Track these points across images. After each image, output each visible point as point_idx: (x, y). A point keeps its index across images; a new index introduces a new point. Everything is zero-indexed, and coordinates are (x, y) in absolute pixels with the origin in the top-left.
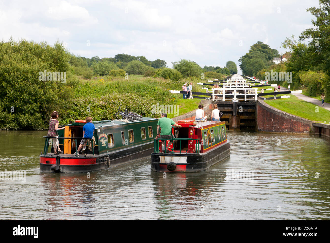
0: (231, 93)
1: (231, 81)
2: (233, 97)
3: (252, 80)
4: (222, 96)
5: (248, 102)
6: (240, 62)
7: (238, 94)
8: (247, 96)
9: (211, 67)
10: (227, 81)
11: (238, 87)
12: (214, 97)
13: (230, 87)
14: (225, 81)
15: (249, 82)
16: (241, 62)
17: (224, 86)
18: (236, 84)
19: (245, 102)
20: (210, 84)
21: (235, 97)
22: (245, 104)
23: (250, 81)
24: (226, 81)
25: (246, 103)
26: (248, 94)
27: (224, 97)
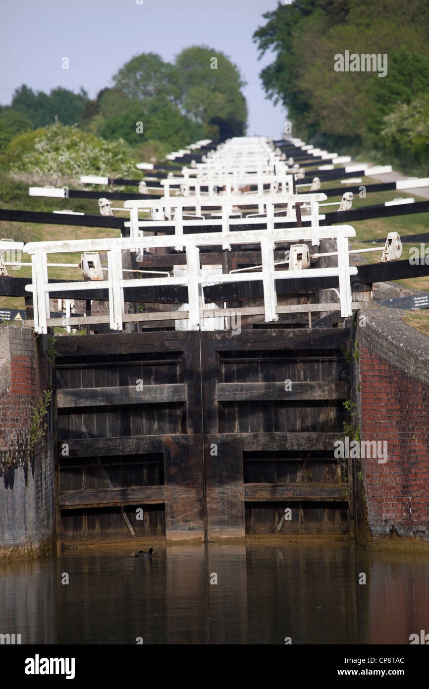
0: (170, 269)
1: (192, 188)
2: (179, 295)
3: (349, 170)
4: (103, 295)
5: (290, 332)
6: (264, 46)
7: (215, 275)
8: (280, 284)
9: (61, 95)
10: (167, 190)
11: (233, 228)
12: (42, 306)
13: (179, 230)
14: (149, 184)
15: (316, 184)
16: (272, 46)
17: (134, 224)
18: (229, 202)
19: (274, 333)
20: (46, 210)
21: (195, 296)
22: (274, 346)
23: (322, 180)
24: (158, 184)
25: (280, 337)
26: (283, 275)
27: (117, 301)
